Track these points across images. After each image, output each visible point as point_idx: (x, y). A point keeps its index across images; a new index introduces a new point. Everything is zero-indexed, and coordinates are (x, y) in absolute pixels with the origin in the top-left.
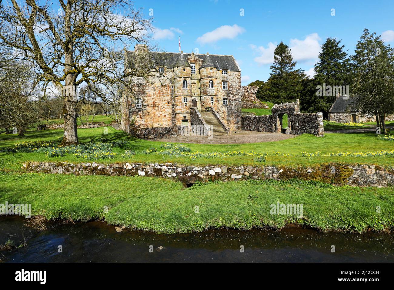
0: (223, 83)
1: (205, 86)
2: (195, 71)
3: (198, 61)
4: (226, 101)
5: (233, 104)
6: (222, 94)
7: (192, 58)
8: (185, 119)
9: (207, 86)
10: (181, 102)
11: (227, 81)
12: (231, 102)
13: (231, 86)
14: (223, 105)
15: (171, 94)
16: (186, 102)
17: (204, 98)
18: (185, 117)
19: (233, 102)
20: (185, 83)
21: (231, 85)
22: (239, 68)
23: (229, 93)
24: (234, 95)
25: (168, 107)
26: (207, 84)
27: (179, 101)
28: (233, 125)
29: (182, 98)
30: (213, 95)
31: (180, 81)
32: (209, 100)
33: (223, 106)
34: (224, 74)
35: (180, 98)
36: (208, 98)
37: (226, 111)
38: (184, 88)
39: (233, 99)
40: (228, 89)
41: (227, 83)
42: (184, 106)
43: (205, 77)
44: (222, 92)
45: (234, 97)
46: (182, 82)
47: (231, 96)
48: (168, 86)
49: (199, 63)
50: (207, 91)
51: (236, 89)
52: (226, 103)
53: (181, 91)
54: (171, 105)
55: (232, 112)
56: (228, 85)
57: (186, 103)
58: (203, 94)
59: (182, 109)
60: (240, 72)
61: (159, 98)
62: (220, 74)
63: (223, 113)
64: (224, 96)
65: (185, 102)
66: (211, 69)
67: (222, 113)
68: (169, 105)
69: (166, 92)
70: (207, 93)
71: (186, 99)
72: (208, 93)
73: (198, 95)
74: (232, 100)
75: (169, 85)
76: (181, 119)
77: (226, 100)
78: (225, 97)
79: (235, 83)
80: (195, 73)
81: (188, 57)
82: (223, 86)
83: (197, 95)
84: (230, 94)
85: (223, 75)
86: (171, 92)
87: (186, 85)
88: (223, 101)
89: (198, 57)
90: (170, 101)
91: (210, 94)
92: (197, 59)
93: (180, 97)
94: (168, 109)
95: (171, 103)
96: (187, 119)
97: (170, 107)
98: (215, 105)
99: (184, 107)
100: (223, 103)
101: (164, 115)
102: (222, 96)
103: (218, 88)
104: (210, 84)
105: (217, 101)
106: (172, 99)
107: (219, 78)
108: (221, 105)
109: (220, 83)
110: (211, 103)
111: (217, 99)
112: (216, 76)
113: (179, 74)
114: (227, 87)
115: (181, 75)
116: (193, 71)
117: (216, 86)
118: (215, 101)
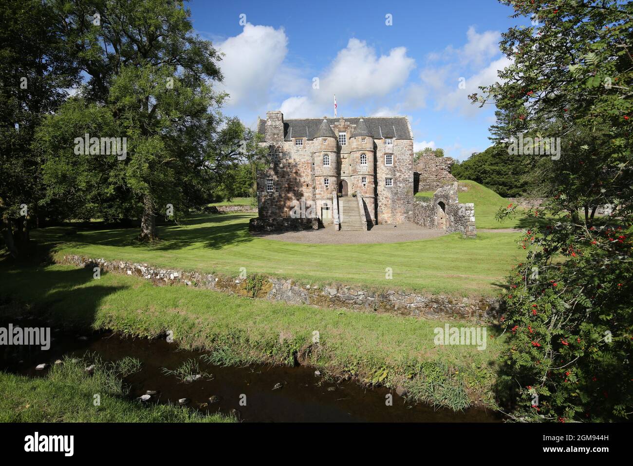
0: (387, 156)
1: (355, 163)
2: (345, 141)
3: (349, 128)
4: (391, 182)
5: (401, 185)
7: (340, 125)
9: (357, 163)
10: (320, 184)
11: (392, 154)
12: (398, 183)
13: (398, 161)
14: (385, 187)
15: (311, 173)
16: (327, 185)
17: (354, 178)
18: (326, 204)
19: (400, 183)
20: (326, 159)
21: (398, 159)
22: (412, 134)
23: (394, 171)
25: (308, 190)
26: (357, 160)
27: (318, 183)
28: (401, 215)
29: (322, 179)
30: (366, 174)
31: (320, 156)
32: (360, 181)
33: (385, 189)
34: (388, 143)
36: (358, 178)
37: (389, 195)
38: (325, 166)
39: (401, 178)
40: (394, 164)
41: (392, 156)
42: (325, 190)
43: (355, 150)
44: (385, 169)
45: (402, 175)
46: (321, 158)
47: (398, 174)
48: (308, 163)
49: (351, 131)
51: (406, 165)
52: (391, 185)
53: (321, 169)
54: (311, 188)
55: (398, 197)
56: (394, 159)
57: (327, 186)
58: (353, 174)
59: (322, 193)
60: (412, 141)
61: (295, 180)
62: (382, 145)
63: (386, 198)
64: (387, 174)
65: (325, 183)
66: (363, 139)
67: (384, 199)
68: (309, 188)
69: (305, 171)
70: (357, 172)
71: (328, 180)
72: (359, 172)
73: (349, 173)
74: (399, 180)
75: (309, 162)
77: (391, 180)
78: (389, 176)
79: (405, 155)
80: (345, 144)
81: (336, 123)
82: (387, 161)
83: (347, 173)
84: (396, 172)
85: (387, 145)
86: (311, 171)
87: (328, 161)
88: (387, 182)
89: (349, 123)
90: (310, 182)
91: (361, 173)
92: (349, 126)
93: (319, 178)
94: (307, 192)
95: (311, 185)
96: (328, 206)
97: (310, 191)
98: (368, 187)
100: (387, 185)
102: (384, 174)
103: (378, 163)
104: (362, 159)
105: (373, 183)
106: (313, 180)
107: (380, 150)
108: (383, 188)
109: (381, 157)
110: (363, 185)
111: (373, 180)
112: (371, 148)
113: (319, 147)
114: (392, 162)
115: (321, 149)
116: (342, 141)
117: (370, 162)
118: (369, 182)
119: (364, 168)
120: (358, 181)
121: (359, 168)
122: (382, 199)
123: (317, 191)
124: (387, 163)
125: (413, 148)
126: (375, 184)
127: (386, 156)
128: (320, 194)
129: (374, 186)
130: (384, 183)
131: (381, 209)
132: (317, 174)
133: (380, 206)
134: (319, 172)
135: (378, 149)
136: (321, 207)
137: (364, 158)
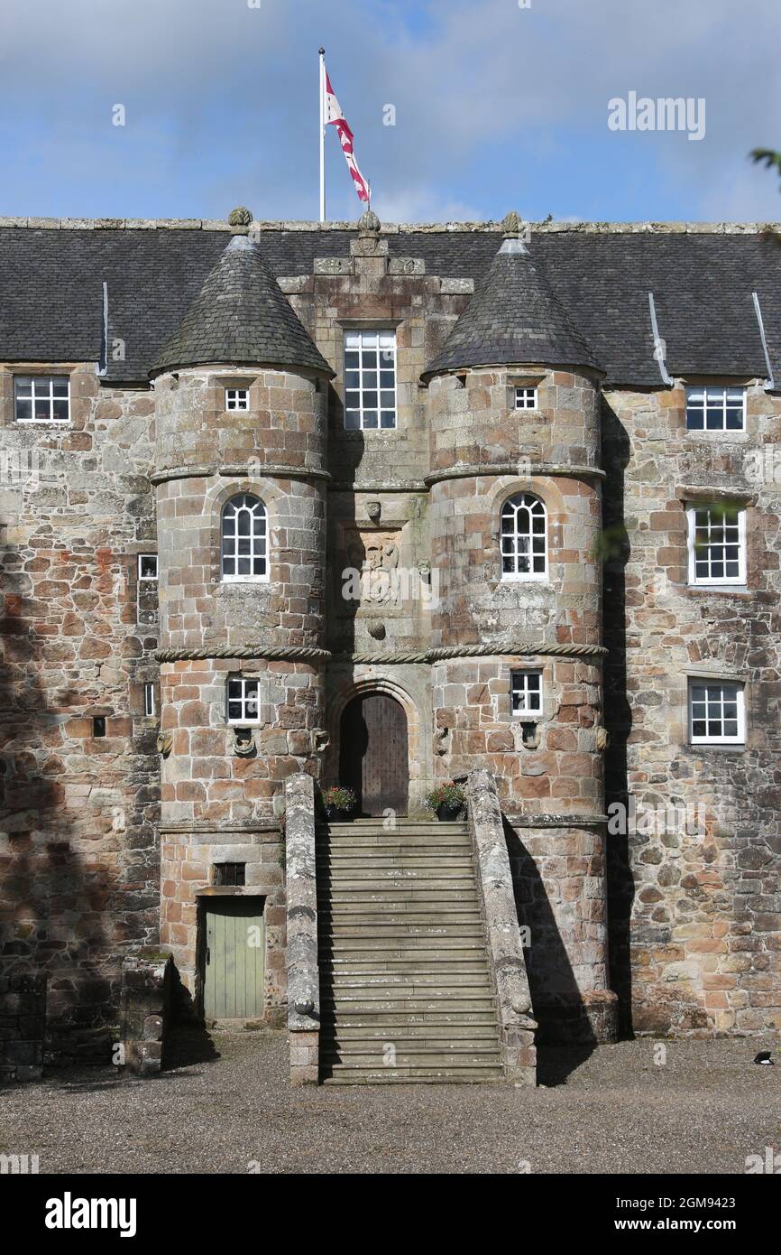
0: (701, 520)
1: (462, 561)
3: (417, 300)
4: (731, 712)
7: (355, 279)
8: (226, 891)
9: (472, 562)
10: (196, 716)
11: (743, 502)
14: (688, 749)
15: (130, 630)
16: (243, 722)
17: (452, 674)
18: (231, 872)
20: (244, 531)
23: (759, 628)
25: (99, 765)
26: (476, 541)
27: (179, 706)
29: (206, 679)
30: (537, 645)
31: (194, 507)
32: (495, 700)
33: (686, 760)
34: (714, 424)
35: (189, 678)
36: (484, 676)
37: (721, 810)
38: (235, 578)
40: (754, 577)
41: (741, 517)
42: (229, 759)
43: (460, 466)
44: (684, 611)
46: (208, 518)
48: (106, 558)
49: (434, 328)
50: (479, 611)
52: (732, 731)
53: (201, 607)
54: (125, 742)
56: (755, 538)
57: (243, 733)
58: (445, 641)
59: (207, 783)
62: (665, 432)
64: (699, 650)
65: (234, 711)
66: (525, 387)
67: (679, 836)
68: (105, 748)
69: (80, 615)
70: (475, 629)
71: (251, 691)
72: (487, 629)
73: (416, 640)
75: (116, 545)
76: (193, 885)
78: (715, 668)
80: (388, 420)
81: (320, 265)
82: (701, 553)
83: (398, 640)
84: (771, 639)
85: (704, 434)
86: (130, 616)
87: (260, 547)
88: (698, 711)
89: (419, 265)
90: (115, 702)
91: (505, 639)
92: (418, 287)
93: (190, 667)
94: (92, 779)
95: (125, 726)
96: (250, 889)
97: (117, 765)
98: (554, 746)
99: (221, 767)
100: (699, 729)
102: (678, 653)
103: (633, 568)
104: (516, 535)
105: (596, 716)
106: (144, 688)
107: (650, 471)
108: (672, 752)
109: (659, 521)
110: (518, 732)
111: (592, 695)
112: (578, 455)
113: (190, 440)
114: (740, 561)
115: (204, 450)
116: (370, 400)
117: (573, 555)
118: (566, 710)
119: (524, 602)
120: (480, 696)
121: (486, 598)
122: (666, 838)
123: (172, 772)
124: (701, 571)
126: (606, 723)
127: (691, 516)
128: (189, 791)
129: (599, 735)
130: (681, 715)
131: (660, 915)
132: (171, 638)
133: (650, 895)
134: (189, 623)
135: (637, 461)
136: (193, 896)
137: (523, 528)
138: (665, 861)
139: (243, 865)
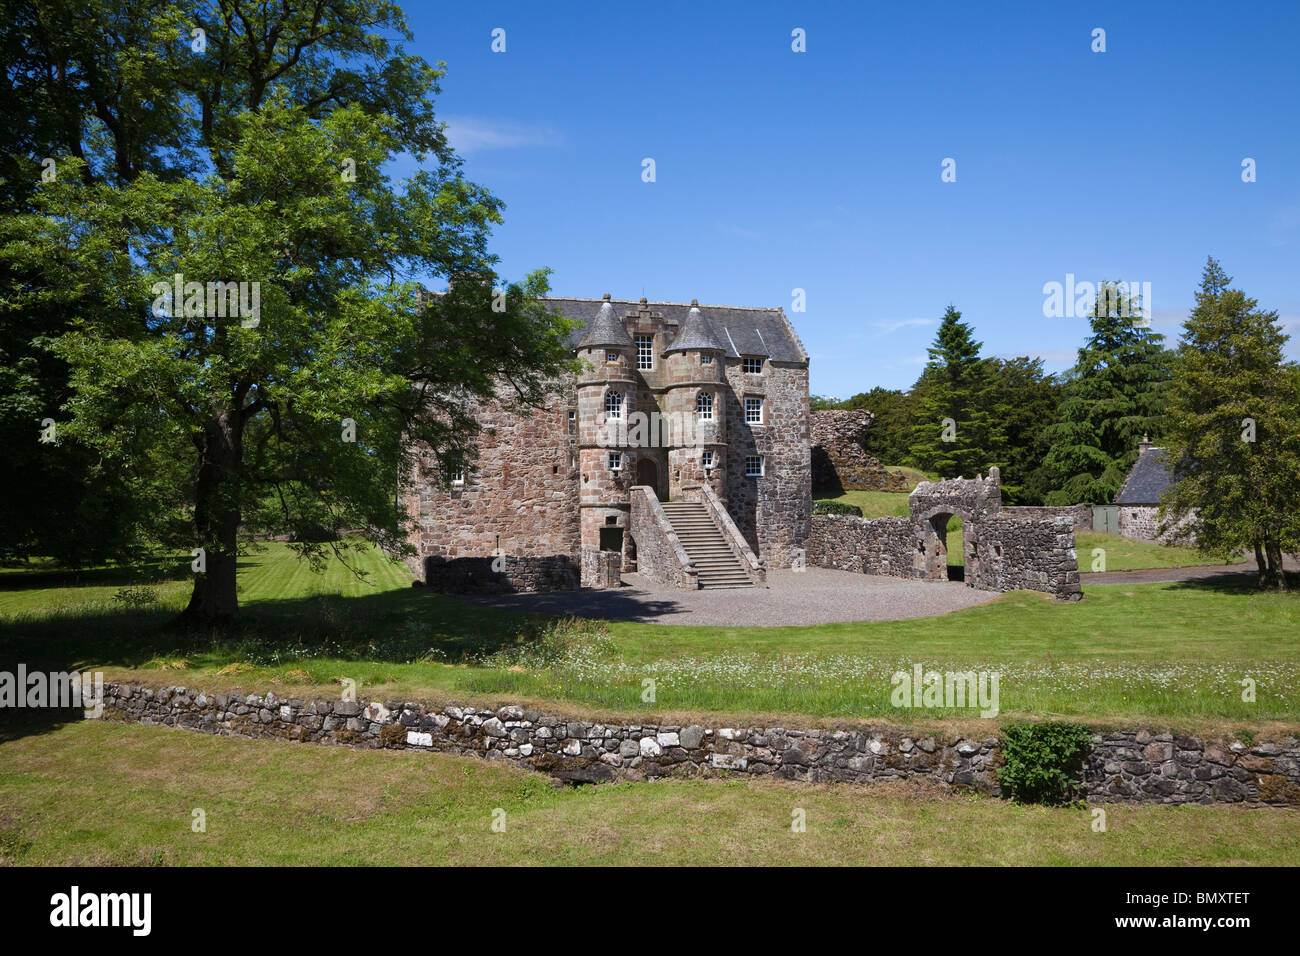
0: (748, 402)
2: (649, 359)
3: (660, 326)
4: (759, 465)
5: (783, 474)
6: (741, 439)
7: (640, 319)
8: (610, 526)
10: (599, 467)
11: (763, 397)
12: (776, 467)
13: (775, 414)
14: (746, 478)
15: (565, 437)
16: (615, 468)
17: (682, 453)
18: (612, 520)
19: (780, 468)
20: (614, 403)
21: (777, 410)
23: (767, 438)
24: (787, 445)
25: (557, 485)
26: (691, 408)
27: (592, 463)
28: (783, 548)
29: (603, 454)
30: (712, 443)
31: (598, 394)
32: (697, 462)
33: (747, 482)
34: (752, 371)
35: (595, 454)
36: (694, 454)
37: (757, 498)
39: (783, 457)
40: (767, 421)
41: (761, 401)
42: (611, 482)
43: (683, 382)
44: (745, 432)
45: (786, 450)
46: (602, 398)
47: (775, 446)
48: (558, 412)
49: (666, 336)
51: (794, 423)
52: (759, 471)
54: (564, 475)
55: (776, 502)
56: (765, 408)
57: (616, 472)
59: (604, 490)
60: (807, 366)
61: (524, 454)
62: (738, 373)
63: (747, 504)
64: (749, 445)
65: (612, 465)
66: (706, 356)
67: (744, 506)
68: (557, 478)
69: (550, 432)
71: (618, 459)
74: (777, 460)
75: (561, 408)
76: (599, 525)
77: (757, 459)
78: (755, 451)
79: (791, 401)
80: (650, 366)
81: (627, 314)
82: (748, 413)
84: (771, 442)
85: (749, 374)
86: (565, 432)
87: (618, 408)
88: (749, 465)
89: (660, 315)
90: (561, 462)
92: (660, 322)
93: (594, 451)
94: (554, 489)
95: (564, 470)
96: (618, 526)
97: (562, 483)
98: (716, 477)
99: (609, 484)
100: (748, 471)
101: (540, 512)
102: (743, 446)
103: (729, 418)
105: (726, 466)
106: (573, 456)
107: (734, 386)
108: (741, 479)
109: (737, 402)
110: (705, 472)
111: (726, 459)
112: (722, 380)
114: (761, 416)
115: (601, 374)
116: (644, 359)
117: (721, 412)
118: (719, 466)
120: (692, 460)
122: (740, 507)
123: (588, 486)
124: (748, 419)
125: (807, 383)
127: (746, 400)
128: (596, 493)
130: (744, 467)
132: (585, 439)
135: (730, 382)
136: (598, 528)
137: (705, 404)
138: (739, 515)
139: (615, 518)
